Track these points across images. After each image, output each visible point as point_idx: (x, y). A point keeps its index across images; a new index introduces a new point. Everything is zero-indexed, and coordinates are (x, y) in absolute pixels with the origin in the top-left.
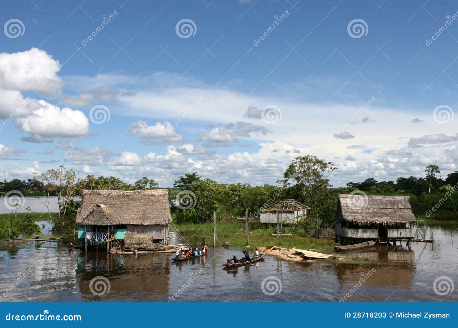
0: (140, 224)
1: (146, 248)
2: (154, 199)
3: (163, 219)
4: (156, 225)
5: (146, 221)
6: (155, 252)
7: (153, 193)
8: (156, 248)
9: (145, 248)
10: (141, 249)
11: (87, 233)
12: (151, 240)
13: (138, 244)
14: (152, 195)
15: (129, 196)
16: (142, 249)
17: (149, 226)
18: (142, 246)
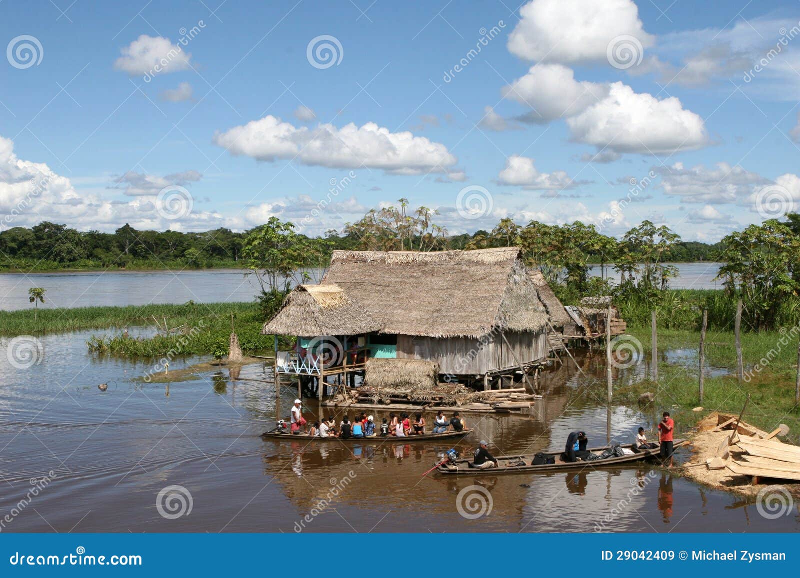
0: (423, 334)
1: (409, 398)
2: (480, 271)
3: (478, 325)
4: (458, 338)
5: (437, 327)
6: (428, 408)
7: (480, 258)
8: (433, 399)
9: (406, 397)
10: (397, 399)
11: (278, 352)
12: (429, 375)
13: (397, 385)
14: (477, 263)
15: (426, 263)
16: (399, 399)
17: (441, 340)
18: (402, 391)
